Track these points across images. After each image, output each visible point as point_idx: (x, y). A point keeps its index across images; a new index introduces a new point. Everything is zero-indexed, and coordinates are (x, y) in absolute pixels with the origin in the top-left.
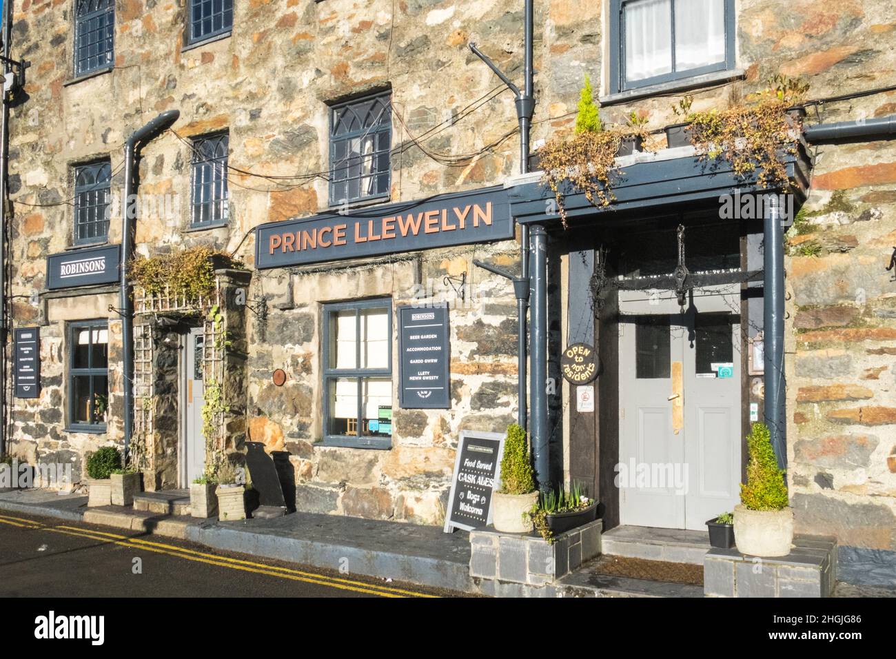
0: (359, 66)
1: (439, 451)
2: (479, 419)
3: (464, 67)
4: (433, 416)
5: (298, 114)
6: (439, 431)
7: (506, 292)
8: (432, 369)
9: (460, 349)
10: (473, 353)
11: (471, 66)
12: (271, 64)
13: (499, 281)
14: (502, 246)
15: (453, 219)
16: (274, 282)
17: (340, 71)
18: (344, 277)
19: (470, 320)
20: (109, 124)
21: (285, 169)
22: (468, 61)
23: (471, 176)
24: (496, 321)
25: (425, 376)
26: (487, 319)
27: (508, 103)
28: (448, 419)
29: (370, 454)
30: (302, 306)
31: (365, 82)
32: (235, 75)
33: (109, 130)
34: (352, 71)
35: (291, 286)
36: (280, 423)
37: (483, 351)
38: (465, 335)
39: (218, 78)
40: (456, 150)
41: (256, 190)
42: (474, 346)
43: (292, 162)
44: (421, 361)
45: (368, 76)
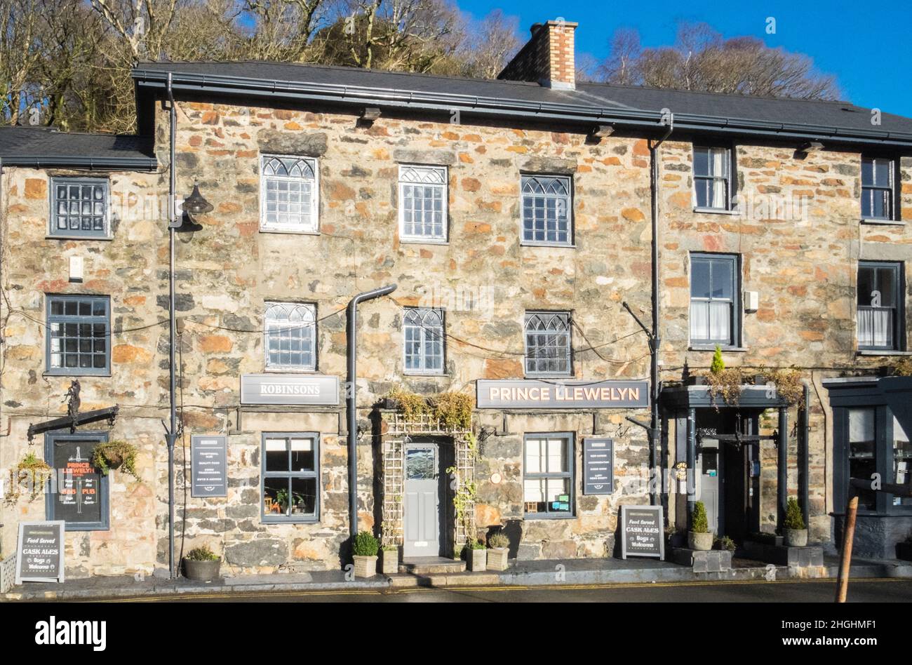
0: (555, 294)
1: (607, 517)
2: (628, 499)
3: (619, 313)
4: (602, 499)
5: (506, 312)
6: (605, 506)
7: (642, 434)
8: (603, 473)
9: (618, 463)
10: (625, 465)
11: (622, 313)
12: (483, 274)
13: (639, 428)
14: (640, 411)
15: (617, 394)
16: (490, 417)
17: (540, 294)
18: (546, 419)
19: (623, 448)
20: (317, 277)
21: (498, 346)
22: (621, 310)
23: (624, 372)
24: (637, 449)
25: (599, 477)
26: (632, 448)
27: (644, 338)
28: (610, 500)
29: (563, 522)
30: (512, 434)
31: (558, 305)
32: (452, 273)
33: (318, 282)
34: (548, 296)
35: (504, 421)
36: (497, 507)
37: (630, 464)
38: (621, 456)
39: (436, 270)
40: (615, 357)
41: (474, 356)
42: (626, 461)
43: (503, 342)
44: (597, 469)
45: (560, 302)
